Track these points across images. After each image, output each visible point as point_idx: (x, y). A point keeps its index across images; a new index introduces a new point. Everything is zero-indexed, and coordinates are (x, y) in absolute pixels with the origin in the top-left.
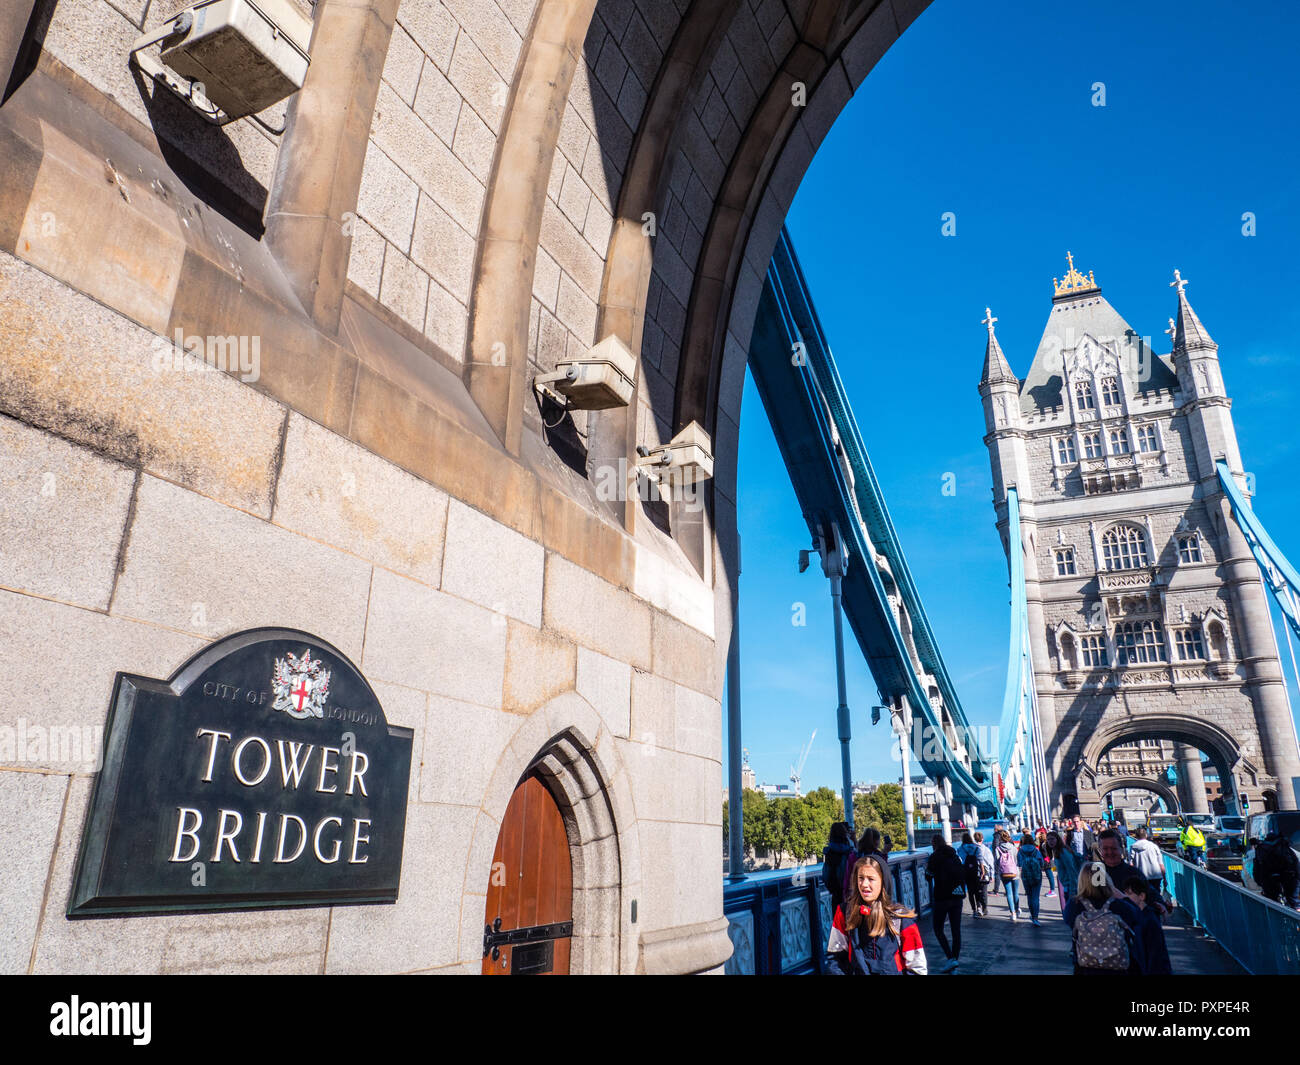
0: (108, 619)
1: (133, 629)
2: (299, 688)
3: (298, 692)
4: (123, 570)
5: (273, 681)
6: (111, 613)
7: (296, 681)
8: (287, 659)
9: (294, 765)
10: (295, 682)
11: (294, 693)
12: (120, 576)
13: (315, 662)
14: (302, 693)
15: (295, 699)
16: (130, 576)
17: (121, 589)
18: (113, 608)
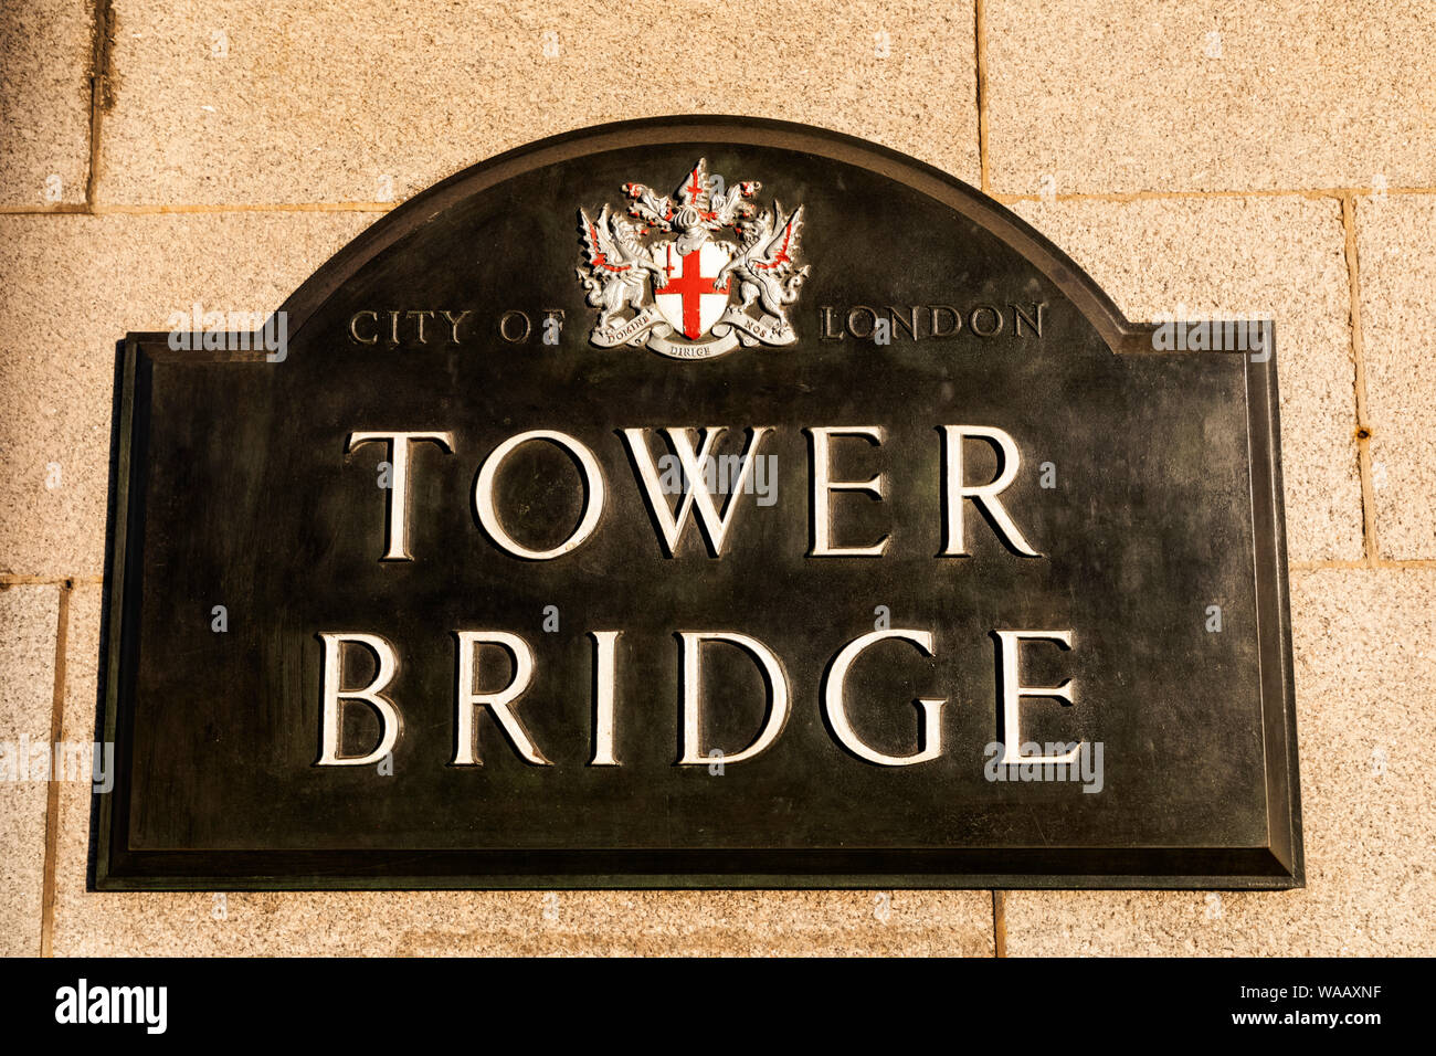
0: (93, 224)
1: (164, 230)
2: (677, 273)
3: (674, 287)
4: (110, 103)
5: (583, 273)
6: (97, 208)
7: (667, 259)
8: (623, 204)
9: (700, 492)
10: (660, 261)
11: (664, 291)
12: (106, 120)
13: (736, 192)
14: (691, 286)
15: (670, 307)
16: (132, 112)
17: (115, 148)
18: (101, 194)
